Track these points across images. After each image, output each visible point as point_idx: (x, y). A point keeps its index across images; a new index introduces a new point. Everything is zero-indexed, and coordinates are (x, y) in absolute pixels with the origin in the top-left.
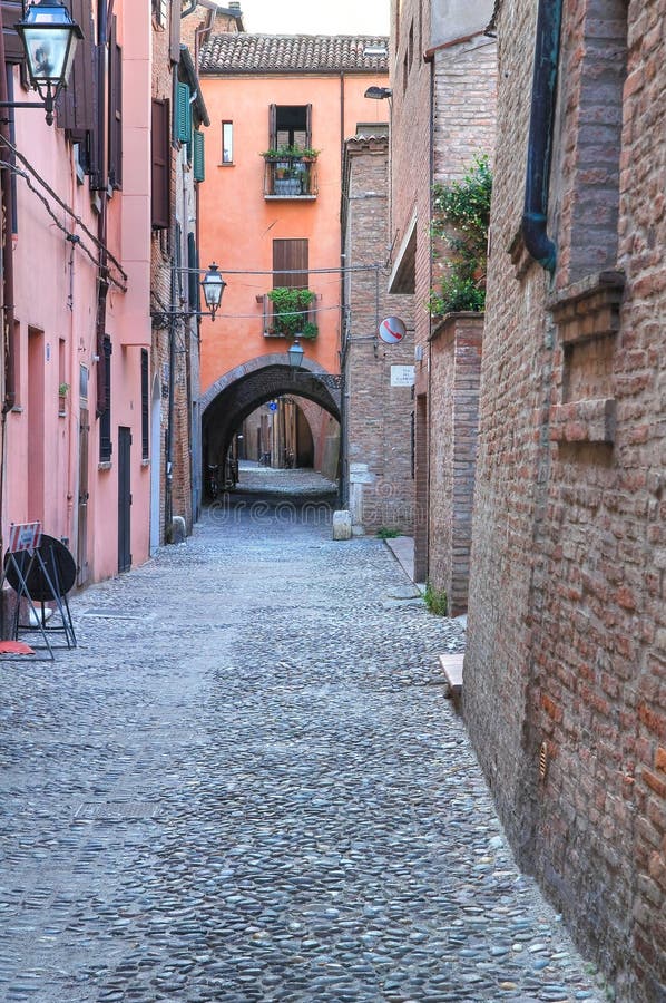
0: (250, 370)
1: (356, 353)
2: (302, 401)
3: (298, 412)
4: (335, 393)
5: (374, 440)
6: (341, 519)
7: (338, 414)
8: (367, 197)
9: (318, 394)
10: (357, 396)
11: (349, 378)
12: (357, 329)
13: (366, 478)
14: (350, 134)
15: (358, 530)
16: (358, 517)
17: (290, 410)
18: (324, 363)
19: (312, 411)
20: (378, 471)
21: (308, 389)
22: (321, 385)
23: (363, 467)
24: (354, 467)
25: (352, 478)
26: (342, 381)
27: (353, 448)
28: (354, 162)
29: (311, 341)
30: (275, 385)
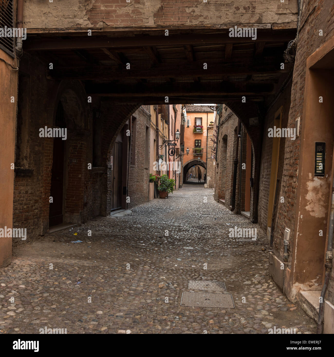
0: (191, 161)
1: (208, 159)
2: (199, 166)
3: (199, 168)
4: (205, 165)
5: (211, 173)
6: (206, 185)
7: (206, 169)
8: (211, 136)
9: (202, 165)
10: (208, 166)
11: (207, 163)
12: (209, 157)
13: (210, 179)
14: (208, 126)
15: (208, 187)
16: (208, 185)
17: (197, 168)
18: (204, 160)
19: (202, 168)
20: (211, 178)
21: (201, 164)
22: (203, 164)
23: (209, 177)
24: (208, 177)
25: (207, 179)
26: (206, 163)
27: (208, 174)
28: (209, 130)
29: (201, 157)
30: (195, 163)
